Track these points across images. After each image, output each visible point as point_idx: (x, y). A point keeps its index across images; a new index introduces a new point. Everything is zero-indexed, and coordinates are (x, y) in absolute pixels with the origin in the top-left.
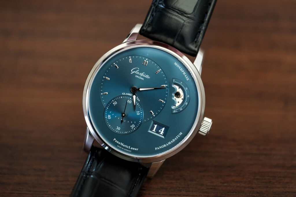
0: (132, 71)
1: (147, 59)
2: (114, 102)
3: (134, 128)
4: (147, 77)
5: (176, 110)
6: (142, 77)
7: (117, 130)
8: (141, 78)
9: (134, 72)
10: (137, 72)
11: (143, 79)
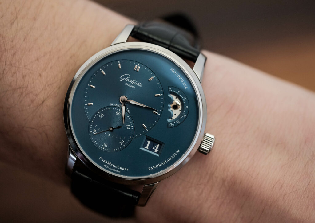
0: (122, 78)
1: (139, 64)
2: (100, 114)
3: (123, 144)
4: (139, 84)
5: (172, 124)
6: (133, 85)
7: (104, 147)
8: (132, 86)
9: (124, 79)
10: (127, 79)
11: (134, 87)
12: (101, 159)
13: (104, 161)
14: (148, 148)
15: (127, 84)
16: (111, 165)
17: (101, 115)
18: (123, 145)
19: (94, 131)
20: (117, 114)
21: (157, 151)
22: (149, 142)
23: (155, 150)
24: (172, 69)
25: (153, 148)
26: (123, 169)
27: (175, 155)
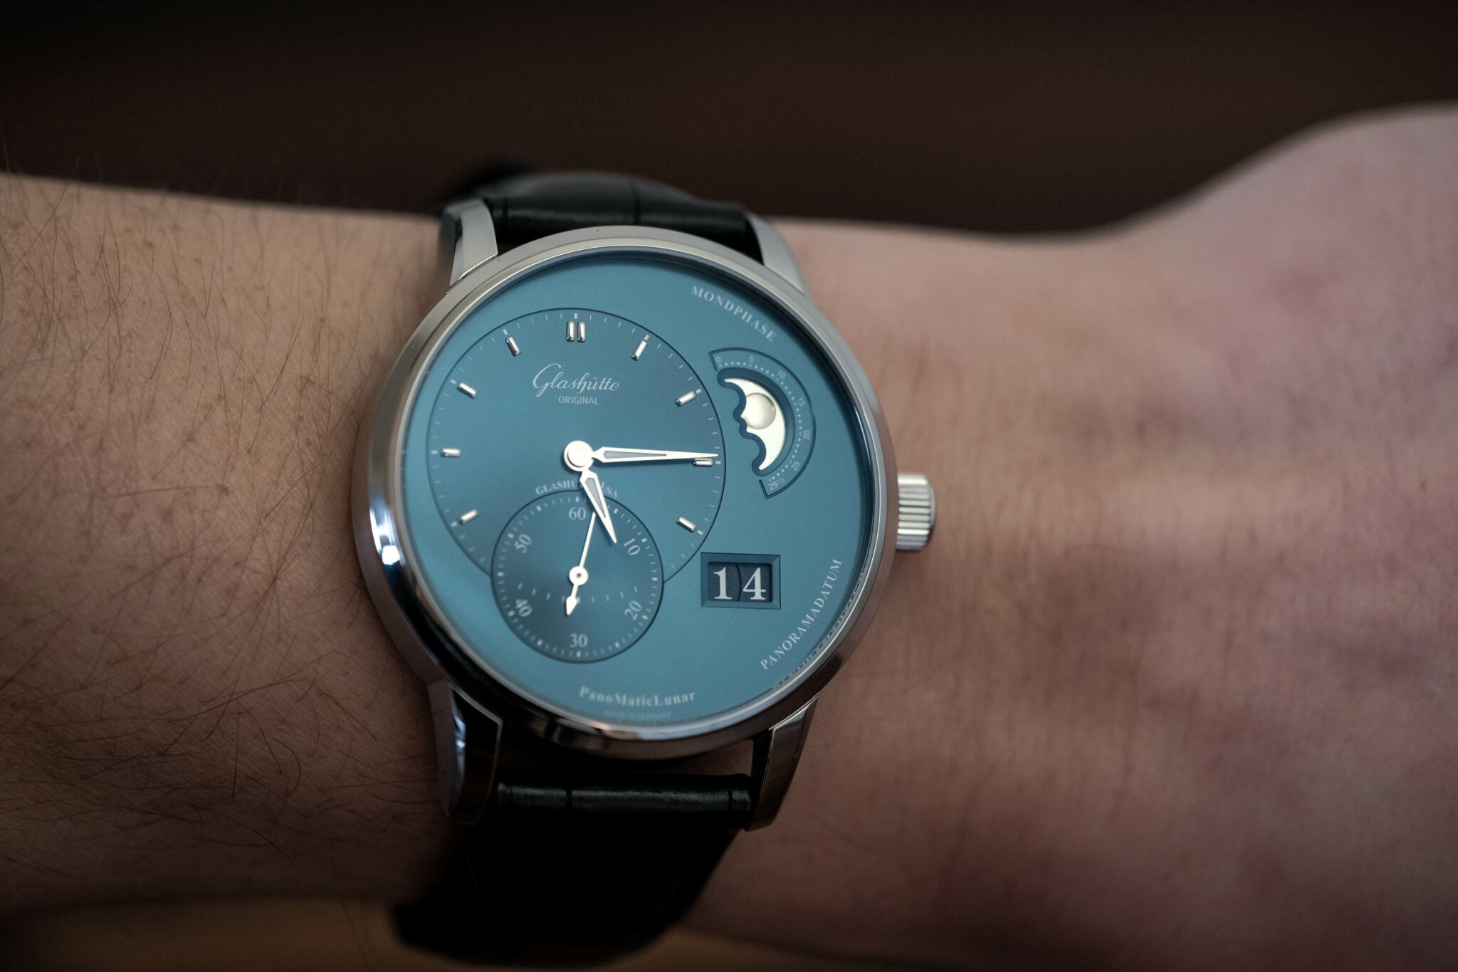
0: (540, 382)
1: (576, 316)
2: (516, 539)
3: (640, 614)
4: (607, 384)
5: (777, 478)
6: (587, 393)
7: (578, 648)
8: (585, 400)
9: (547, 384)
10: (558, 383)
11: (593, 401)
12: (586, 695)
13: (601, 698)
14: (728, 594)
15: (567, 400)
16: (627, 701)
17: (520, 543)
18: (640, 618)
19: (519, 606)
20: (573, 515)
21: (763, 594)
22: (722, 574)
23: (753, 594)
24: (695, 288)
25: (745, 590)
26: (677, 699)
27: (830, 582)
